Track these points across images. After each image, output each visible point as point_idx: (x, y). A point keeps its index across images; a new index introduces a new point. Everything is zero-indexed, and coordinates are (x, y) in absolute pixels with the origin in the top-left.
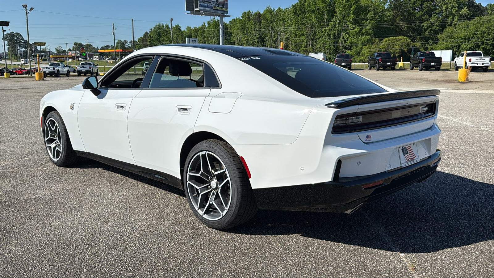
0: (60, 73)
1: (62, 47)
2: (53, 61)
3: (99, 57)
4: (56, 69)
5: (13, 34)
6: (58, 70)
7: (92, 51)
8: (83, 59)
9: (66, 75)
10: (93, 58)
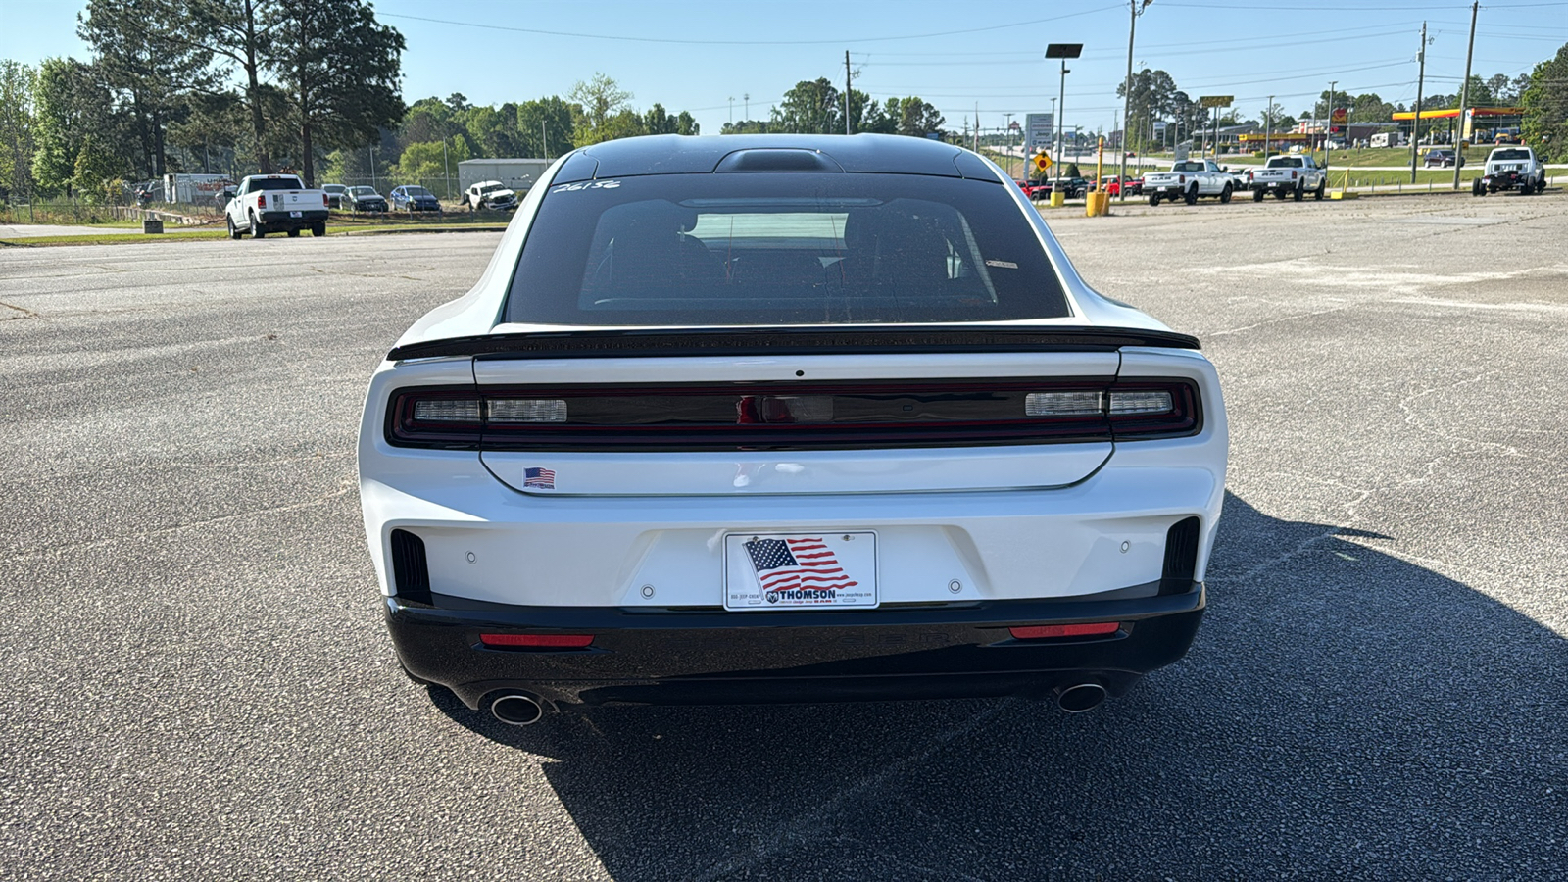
0: (1200, 191)
1: (1282, 109)
2: (1247, 152)
3: (1389, 136)
4: (1187, 179)
5: (1148, 74)
6: (1195, 185)
7: (1377, 116)
8: (1338, 142)
9: (1219, 198)
10: (1369, 141)
